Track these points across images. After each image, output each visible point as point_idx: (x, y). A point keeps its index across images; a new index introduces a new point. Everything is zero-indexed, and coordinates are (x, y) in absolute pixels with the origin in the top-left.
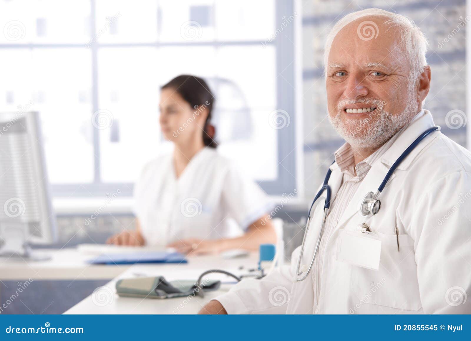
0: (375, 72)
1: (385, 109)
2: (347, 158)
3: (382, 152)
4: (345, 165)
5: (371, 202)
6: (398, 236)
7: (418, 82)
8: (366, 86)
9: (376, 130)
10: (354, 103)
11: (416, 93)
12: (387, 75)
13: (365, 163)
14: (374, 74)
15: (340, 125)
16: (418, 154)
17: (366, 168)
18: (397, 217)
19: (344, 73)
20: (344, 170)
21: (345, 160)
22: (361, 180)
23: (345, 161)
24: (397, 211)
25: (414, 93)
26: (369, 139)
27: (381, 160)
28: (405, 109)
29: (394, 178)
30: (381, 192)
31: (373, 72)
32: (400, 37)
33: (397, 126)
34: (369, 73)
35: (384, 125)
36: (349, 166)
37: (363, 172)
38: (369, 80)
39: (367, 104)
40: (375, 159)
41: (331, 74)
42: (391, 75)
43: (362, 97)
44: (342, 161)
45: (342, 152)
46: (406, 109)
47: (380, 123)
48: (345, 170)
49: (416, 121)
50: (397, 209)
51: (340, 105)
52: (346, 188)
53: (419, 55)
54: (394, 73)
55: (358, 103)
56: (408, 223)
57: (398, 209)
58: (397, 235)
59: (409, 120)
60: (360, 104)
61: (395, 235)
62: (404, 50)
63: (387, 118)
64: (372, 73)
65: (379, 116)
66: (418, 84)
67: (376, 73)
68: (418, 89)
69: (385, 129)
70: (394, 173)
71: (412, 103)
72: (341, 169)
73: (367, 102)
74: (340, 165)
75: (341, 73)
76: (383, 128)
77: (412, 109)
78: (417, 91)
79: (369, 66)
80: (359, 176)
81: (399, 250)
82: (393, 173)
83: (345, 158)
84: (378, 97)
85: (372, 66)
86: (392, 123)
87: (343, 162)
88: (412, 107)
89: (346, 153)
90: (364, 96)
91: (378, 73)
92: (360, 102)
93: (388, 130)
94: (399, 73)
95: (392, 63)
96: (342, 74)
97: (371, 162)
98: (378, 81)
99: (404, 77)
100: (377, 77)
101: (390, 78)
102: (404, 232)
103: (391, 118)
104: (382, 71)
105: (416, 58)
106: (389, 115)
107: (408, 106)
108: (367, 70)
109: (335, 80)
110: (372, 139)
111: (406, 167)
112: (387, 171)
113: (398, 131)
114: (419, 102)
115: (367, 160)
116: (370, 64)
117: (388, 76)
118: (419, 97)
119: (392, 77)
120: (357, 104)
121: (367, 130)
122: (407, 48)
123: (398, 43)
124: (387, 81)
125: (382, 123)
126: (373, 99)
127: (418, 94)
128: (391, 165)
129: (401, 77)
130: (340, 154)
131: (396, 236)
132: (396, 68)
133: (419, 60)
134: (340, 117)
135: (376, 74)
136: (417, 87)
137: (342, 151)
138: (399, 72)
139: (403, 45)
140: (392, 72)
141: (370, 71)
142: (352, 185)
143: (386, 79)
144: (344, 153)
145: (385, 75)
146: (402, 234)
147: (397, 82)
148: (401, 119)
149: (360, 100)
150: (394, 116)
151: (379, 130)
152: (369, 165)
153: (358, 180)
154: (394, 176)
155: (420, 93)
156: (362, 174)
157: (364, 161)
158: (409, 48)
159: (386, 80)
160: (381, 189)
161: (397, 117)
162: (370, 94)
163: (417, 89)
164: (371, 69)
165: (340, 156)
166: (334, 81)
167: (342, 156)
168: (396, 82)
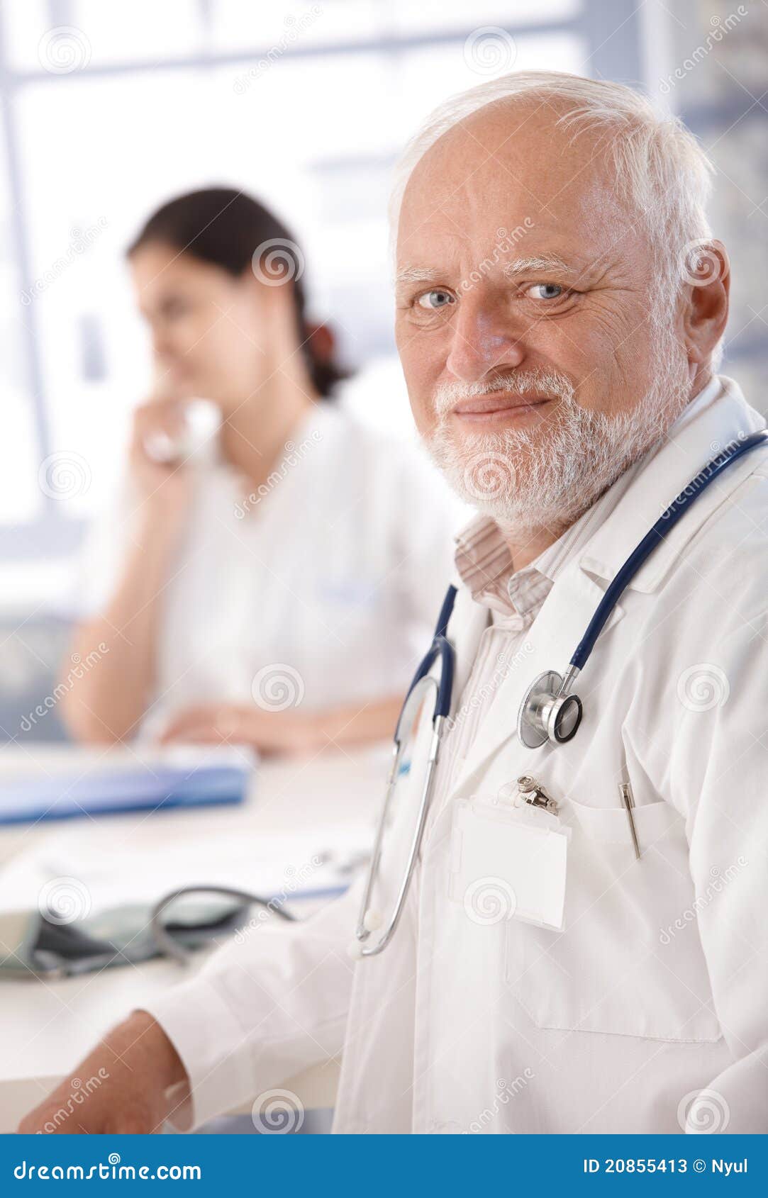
0: (542, 285)
1: (580, 400)
2: (493, 551)
3: (583, 536)
4: (488, 576)
5: (551, 703)
6: (632, 809)
7: (688, 299)
8: (514, 334)
9: (557, 468)
10: (484, 391)
11: (684, 335)
12: (579, 293)
13: (535, 572)
14: (537, 292)
15: (449, 460)
16: (694, 536)
17: (542, 586)
18: (627, 754)
19: (443, 294)
20: (482, 594)
21: (484, 558)
22: (528, 626)
23: (488, 560)
24: (625, 732)
25: (673, 338)
26: (539, 497)
27: (580, 561)
28: (647, 395)
29: (618, 622)
30: (581, 669)
31: (535, 285)
32: (612, 164)
33: (627, 447)
34: (521, 289)
35: (581, 452)
36: (499, 577)
37: (533, 600)
38: (522, 315)
39: (522, 392)
40: (564, 559)
41: (405, 302)
42: (589, 291)
43: (506, 371)
44: (479, 562)
45: (475, 535)
46: (652, 393)
47: (568, 444)
48: (486, 594)
49: (689, 423)
50: (624, 723)
51: (440, 400)
52: (489, 651)
53: (681, 213)
54: (602, 284)
55: (496, 391)
56: (662, 763)
57: (626, 724)
58: (629, 809)
59: (664, 427)
60: (500, 394)
61: (623, 808)
62: (627, 204)
63: (591, 429)
64: (529, 288)
65: (564, 422)
66: (688, 306)
67: (544, 288)
68: (689, 320)
69: (587, 464)
70: (620, 604)
71: (668, 369)
72: (474, 593)
73: (522, 387)
74: (471, 577)
75: (435, 296)
76: (581, 459)
77: (671, 391)
78: (685, 326)
79: (516, 271)
80: (522, 614)
81: (638, 854)
82: (616, 604)
83: (486, 551)
84: (556, 366)
85: (527, 270)
86: (607, 443)
87: (479, 568)
88: (670, 383)
89: (485, 539)
90: (511, 369)
91: (550, 289)
92: (501, 390)
93: (598, 464)
94: (616, 282)
95: (589, 253)
96: (441, 298)
97: (553, 568)
98: (553, 316)
99: (633, 294)
100: (548, 302)
101: (585, 302)
102: (654, 797)
103: (603, 428)
104: (559, 281)
105: (669, 222)
106: (595, 418)
107: (656, 383)
108: (512, 281)
109: (417, 322)
110: (547, 496)
111: (656, 583)
112: (598, 596)
113: (633, 465)
114: (696, 362)
115: (539, 564)
116: (518, 265)
117: (583, 297)
118: (694, 346)
119: (598, 297)
120: (493, 395)
121: (530, 468)
122: (636, 195)
123: (605, 183)
124: (580, 310)
125: (576, 446)
126: (540, 376)
127: (691, 336)
128: (610, 576)
129: (623, 292)
130: (468, 541)
131: (625, 810)
132: (605, 265)
133: (681, 230)
134: (448, 434)
135: (545, 293)
136: (685, 316)
137: (477, 530)
138: (615, 278)
139: (620, 189)
140: (595, 280)
141: (522, 283)
142: (508, 641)
143: (575, 306)
144: (480, 536)
145: (573, 292)
146: (644, 802)
147: (613, 313)
148: (634, 428)
149: (500, 382)
150: (611, 420)
151: (567, 469)
152: (546, 578)
153: (520, 626)
154: (618, 612)
155: (696, 331)
156: (532, 605)
157: (532, 566)
158: (643, 195)
159: (577, 309)
160: (579, 659)
161: (623, 423)
162: (527, 358)
163: (685, 322)
164: (525, 278)
165: (468, 547)
166: (417, 327)
167: (476, 546)
168: (610, 314)
